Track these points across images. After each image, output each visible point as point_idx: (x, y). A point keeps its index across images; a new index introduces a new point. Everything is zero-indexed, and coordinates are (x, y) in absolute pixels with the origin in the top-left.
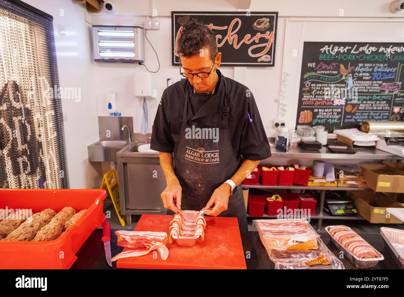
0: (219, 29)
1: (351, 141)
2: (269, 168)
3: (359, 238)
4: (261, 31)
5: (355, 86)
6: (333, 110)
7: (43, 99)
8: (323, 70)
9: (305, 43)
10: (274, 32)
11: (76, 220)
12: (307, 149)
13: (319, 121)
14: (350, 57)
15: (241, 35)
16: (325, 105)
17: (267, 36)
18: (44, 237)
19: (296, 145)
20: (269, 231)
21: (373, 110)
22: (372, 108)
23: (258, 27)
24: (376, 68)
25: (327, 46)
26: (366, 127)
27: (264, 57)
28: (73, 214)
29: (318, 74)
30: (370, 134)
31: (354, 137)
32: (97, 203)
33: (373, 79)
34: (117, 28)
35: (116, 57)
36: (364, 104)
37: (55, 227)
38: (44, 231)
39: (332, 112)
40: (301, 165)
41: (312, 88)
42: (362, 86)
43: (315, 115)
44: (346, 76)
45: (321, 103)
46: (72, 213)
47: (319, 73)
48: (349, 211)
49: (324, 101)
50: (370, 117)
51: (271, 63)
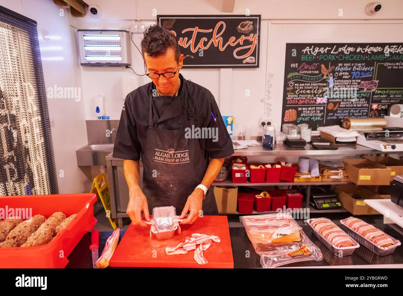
0: (204, 32)
1: (334, 137)
2: (256, 167)
4: (245, 33)
5: (336, 85)
6: (316, 109)
7: (29, 105)
8: (305, 70)
9: (287, 44)
10: (257, 35)
11: (67, 224)
12: (292, 146)
13: (303, 119)
14: (330, 58)
15: (226, 38)
16: (308, 104)
17: (250, 38)
18: (34, 242)
19: (282, 143)
20: (255, 226)
21: (353, 107)
22: (352, 105)
23: (242, 29)
24: (354, 67)
25: (308, 47)
26: (347, 124)
27: (249, 59)
28: (63, 219)
29: (301, 74)
30: (351, 130)
31: (336, 133)
32: (87, 206)
33: (353, 78)
34: (103, 33)
35: (102, 61)
36: (345, 102)
37: (45, 232)
38: (35, 237)
40: (287, 162)
41: (296, 87)
42: (342, 85)
43: (299, 114)
44: (327, 75)
45: (304, 102)
46: (63, 218)
47: (302, 73)
48: (334, 205)
49: (307, 100)
50: (351, 114)
51: (256, 64)
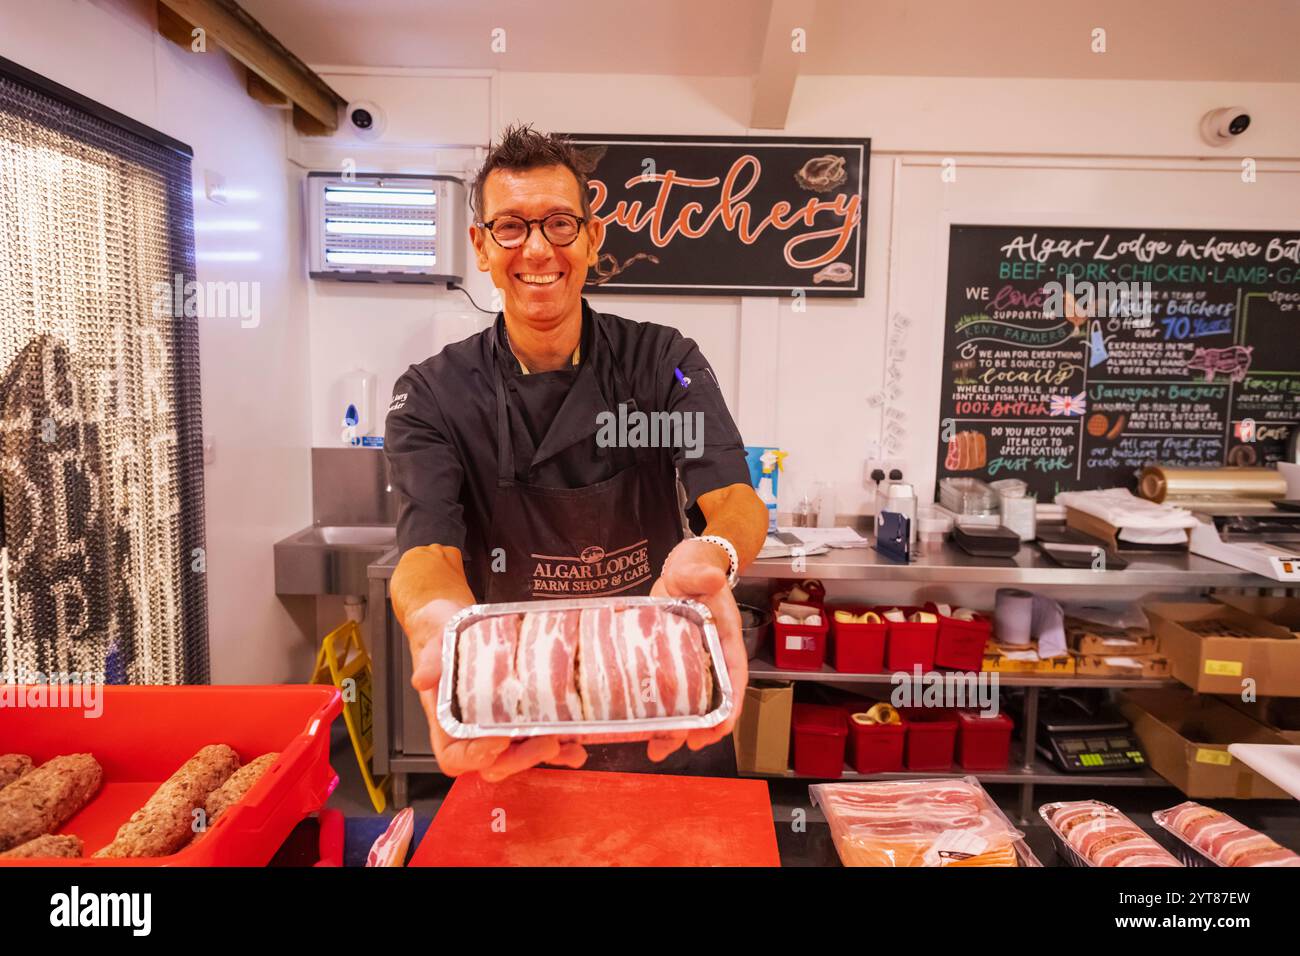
0: (693, 186)
1: (1111, 526)
2: (856, 616)
3: (1147, 843)
4: (820, 192)
5: (1113, 358)
6: (1049, 431)
7: (145, 397)
8: (1012, 308)
9: (954, 229)
10: (859, 196)
11: (244, 787)
12: (975, 553)
13: (1008, 464)
14: (1093, 272)
15: (760, 204)
16: (1023, 416)
17: (838, 206)
18: (140, 844)
19: (940, 540)
20: (862, 821)
21: (1171, 431)
22: (1167, 425)
23: (813, 180)
24: (1172, 304)
25: (1020, 239)
26: (1153, 485)
27: (832, 270)
28: (231, 769)
29: (999, 319)
30: (1168, 504)
31: (1120, 515)
32: (313, 730)
33: (1167, 337)
34: (385, 182)
35: (376, 266)
36: (1144, 412)
37: (175, 811)
38: (142, 826)
39: (1047, 435)
40: (957, 604)
41: (982, 361)
42: (1133, 359)
43: (994, 446)
44: (1083, 327)
45: (1010, 410)
46: (229, 767)
47: (1002, 317)
48: (1119, 758)
49: (1019, 402)
50: (1166, 454)
51: (853, 286)
